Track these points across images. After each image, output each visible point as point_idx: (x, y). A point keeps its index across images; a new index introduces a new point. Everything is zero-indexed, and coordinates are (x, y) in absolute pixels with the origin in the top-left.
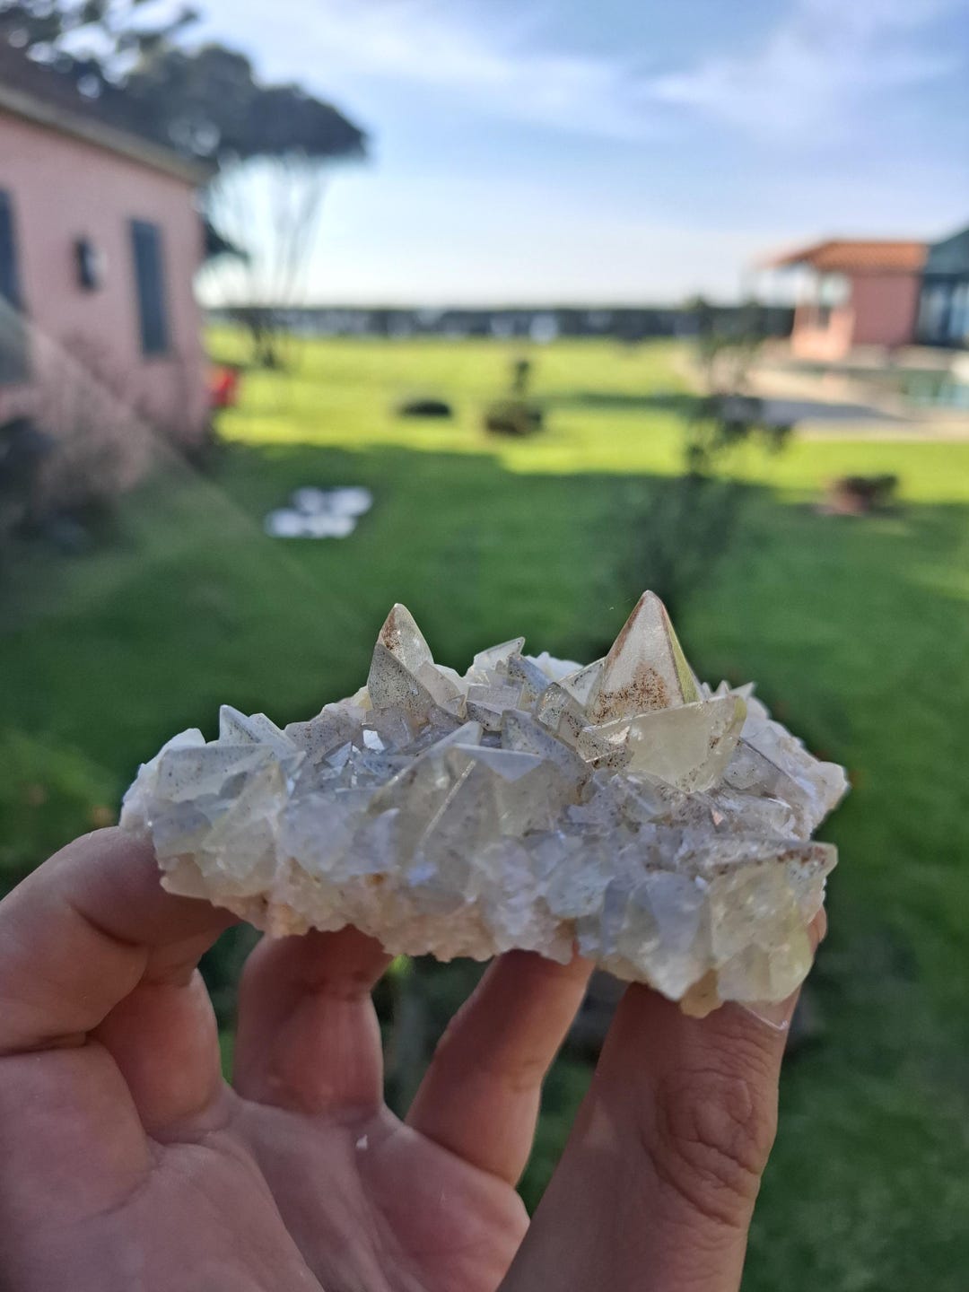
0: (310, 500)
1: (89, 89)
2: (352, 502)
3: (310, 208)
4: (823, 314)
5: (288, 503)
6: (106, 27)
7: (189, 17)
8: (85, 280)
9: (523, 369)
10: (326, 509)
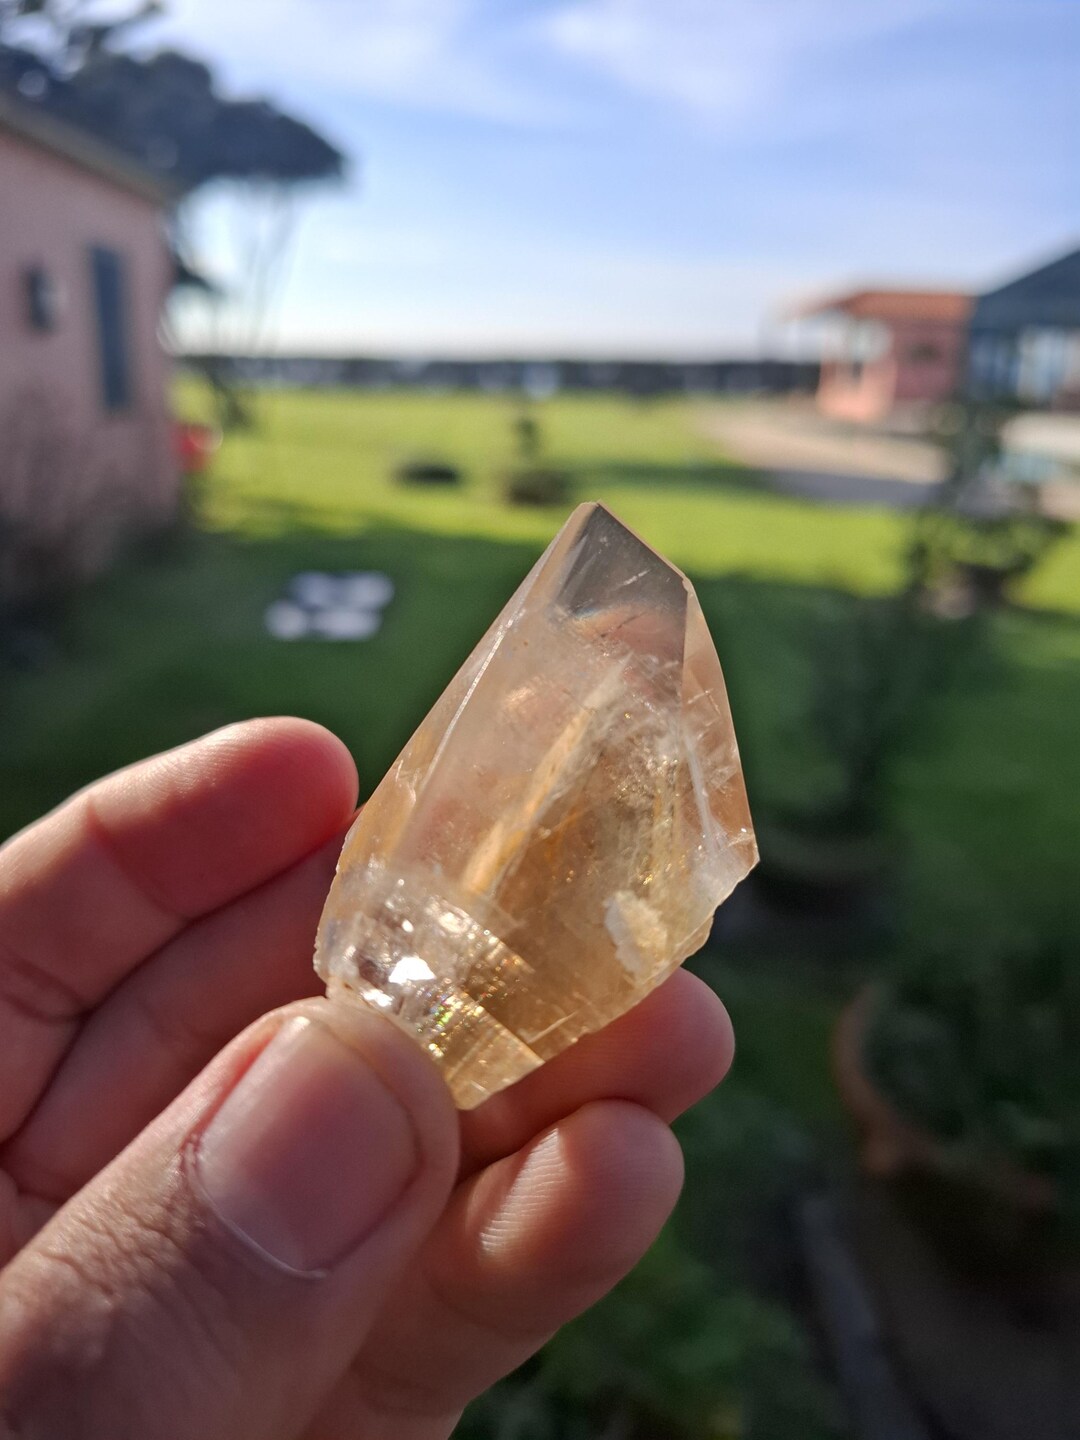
0: (316, 590)
1: (33, 87)
2: (368, 592)
3: (282, 239)
4: (856, 369)
5: (286, 594)
6: (53, 19)
7: (151, 11)
8: (37, 318)
9: (528, 430)
10: (339, 601)
